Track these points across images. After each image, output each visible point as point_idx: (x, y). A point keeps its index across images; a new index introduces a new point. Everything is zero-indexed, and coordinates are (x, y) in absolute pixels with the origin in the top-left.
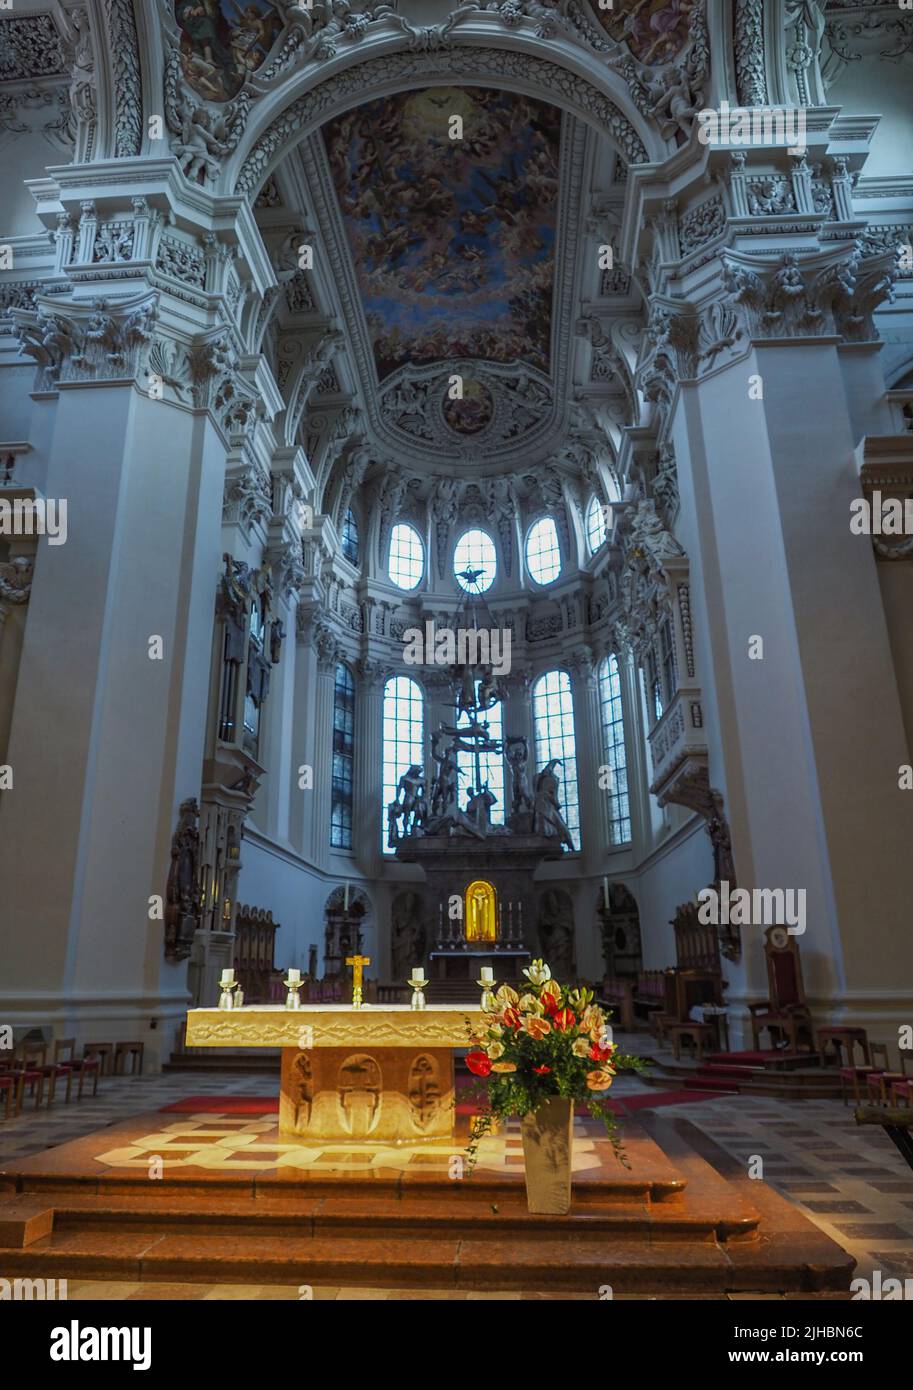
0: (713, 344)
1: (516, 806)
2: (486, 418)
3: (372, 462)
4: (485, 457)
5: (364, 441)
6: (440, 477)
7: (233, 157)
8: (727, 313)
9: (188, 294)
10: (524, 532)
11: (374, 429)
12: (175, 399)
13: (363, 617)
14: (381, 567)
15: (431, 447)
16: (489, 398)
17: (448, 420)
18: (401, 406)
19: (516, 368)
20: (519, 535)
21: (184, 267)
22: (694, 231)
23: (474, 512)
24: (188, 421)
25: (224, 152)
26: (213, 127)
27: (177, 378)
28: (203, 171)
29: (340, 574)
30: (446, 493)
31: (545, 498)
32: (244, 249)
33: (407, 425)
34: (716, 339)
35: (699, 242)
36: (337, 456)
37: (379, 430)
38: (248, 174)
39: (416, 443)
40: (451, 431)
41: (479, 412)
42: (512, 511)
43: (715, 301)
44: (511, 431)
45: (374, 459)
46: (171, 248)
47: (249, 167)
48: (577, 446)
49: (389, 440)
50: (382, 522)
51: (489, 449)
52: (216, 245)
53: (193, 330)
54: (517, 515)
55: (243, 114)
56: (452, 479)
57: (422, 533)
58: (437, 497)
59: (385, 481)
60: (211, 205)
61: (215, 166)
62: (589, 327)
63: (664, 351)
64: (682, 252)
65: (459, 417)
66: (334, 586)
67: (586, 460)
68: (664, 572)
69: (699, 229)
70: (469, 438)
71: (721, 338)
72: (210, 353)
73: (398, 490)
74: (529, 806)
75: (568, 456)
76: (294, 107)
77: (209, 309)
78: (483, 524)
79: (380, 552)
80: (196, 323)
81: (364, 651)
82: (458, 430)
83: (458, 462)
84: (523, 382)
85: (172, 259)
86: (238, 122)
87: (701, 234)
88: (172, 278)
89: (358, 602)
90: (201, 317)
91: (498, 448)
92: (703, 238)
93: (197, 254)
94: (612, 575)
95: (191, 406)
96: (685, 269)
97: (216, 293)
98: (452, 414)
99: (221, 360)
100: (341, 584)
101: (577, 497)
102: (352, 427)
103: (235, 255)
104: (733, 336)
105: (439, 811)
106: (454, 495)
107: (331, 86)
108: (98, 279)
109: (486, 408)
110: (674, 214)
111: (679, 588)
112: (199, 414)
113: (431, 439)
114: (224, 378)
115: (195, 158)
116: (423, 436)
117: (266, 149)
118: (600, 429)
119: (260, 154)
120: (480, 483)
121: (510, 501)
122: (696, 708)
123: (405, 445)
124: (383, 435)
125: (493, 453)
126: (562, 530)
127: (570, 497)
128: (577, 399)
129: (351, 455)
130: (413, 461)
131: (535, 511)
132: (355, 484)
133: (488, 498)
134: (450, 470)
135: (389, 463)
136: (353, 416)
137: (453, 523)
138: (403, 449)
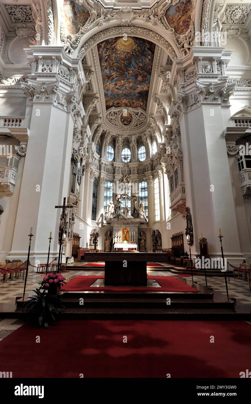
0: (192, 104)
1: (134, 212)
2: (130, 121)
3: (103, 130)
5: (102, 125)
6: (119, 135)
7: (77, 49)
8: (196, 96)
9: (65, 83)
12: (62, 109)
13: (100, 167)
14: (104, 155)
15: (117, 128)
16: (131, 117)
17: (121, 121)
18: (111, 117)
19: (138, 110)
20: (137, 150)
21: (65, 75)
22: (188, 76)
23: (126, 144)
24: (65, 114)
25: (75, 47)
26: (72, 40)
27: (63, 103)
28: (69, 51)
29: (95, 157)
30: (120, 138)
31: (143, 141)
32: (79, 72)
33: (112, 122)
34: (193, 102)
35: (189, 79)
36: (96, 128)
37: (105, 123)
38: (80, 54)
39: (114, 127)
40: (122, 124)
41: (129, 120)
43: (193, 93)
44: (136, 125)
45: (104, 130)
46: (62, 70)
47: (80, 52)
48: (152, 129)
49: (107, 125)
50: (105, 145)
51: (131, 129)
52: (73, 71)
53: (67, 92)
54: (136, 145)
55: (80, 38)
56: (122, 135)
57: (114, 148)
58: (118, 140)
59: (106, 135)
60: (72, 60)
61: (72, 51)
62: (157, 100)
63: (179, 105)
64: (185, 81)
65: (124, 121)
66: (94, 159)
67: (153, 133)
68: (177, 157)
69: (189, 76)
70: (126, 126)
71: (194, 102)
72: (71, 98)
73: (109, 137)
74: (137, 212)
75: (149, 132)
76: (92, 38)
77: (70, 87)
78: (129, 147)
79: (104, 152)
80: (67, 90)
81: (100, 174)
82: (124, 124)
83: (123, 132)
84: (140, 113)
85: (62, 73)
86: (78, 40)
87: (190, 77)
88: (62, 78)
89: (99, 163)
90: (69, 89)
91: (133, 129)
92: (190, 78)
93: (68, 72)
94: (158, 160)
95: (66, 111)
96: (186, 85)
97: (72, 83)
98: (122, 120)
99: (74, 100)
100: (95, 159)
101: (150, 141)
102: (99, 121)
103: (77, 74)
104: (197, 102)
105: (117, 212)
106: (122, 139)
107: (101, 33)
108: (43, 76)
109: (130, 119)
110: (184, 72)
111: (180, 161)
112: (68, 113)
113: (117, 126)
114: (74, 104)
115: (67, 48)
116: (115, 125)
117: (85, 48)
118: (157, 125)
119: (83, 49)
120: (128, 137)
121: (135, 141)
122: (183, 189)
123: (111, 127)
124: (106, 124)
125: (131, 130)
126: (146, 149)
127: (149, 141)
128: (152, 118)
129: (99, 128)
130: (113, 131)
131: (140, 144)
132: (99, 135)
133: (130, 140)
134: (121, 133)
135: (107, 131)
136: (100, 119)
137: (121, 146)
138: (111, 128)
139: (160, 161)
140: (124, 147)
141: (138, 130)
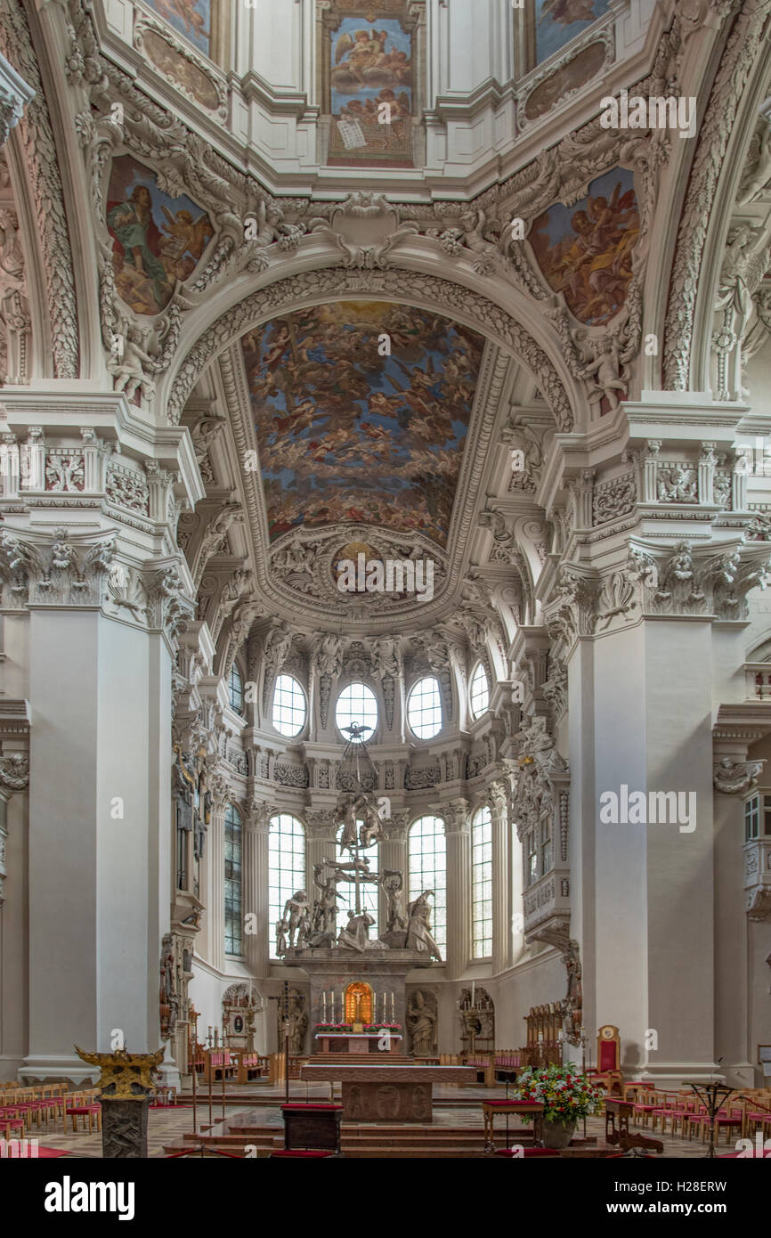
0: (611, 609)
1: (390, 926)
3: (258, 618)
4: (372, 617)
5: (252, 598)
6: (325, 634)
8: (626, 585)
9: (136, 522)
10: (406, 690)
11: (261, 587)
12: (132, 620)
13: (248, 763)
14: (265, 717)
15: (317, 602)
17: (335, 579)
18: (289, 565)
19: (411, 538)
20: (402, 692)
21: (129, 493)
23: (357, 667)
26: (147, 342)
27: (133, 601)
29: (229, 725)
30: (331, 646)
31: (430, 660)
33: (296, 583)
34: (614, 605)
35: (608, 513)
36: (227, 616)
37: (266, 587)
38: (180, 390)
39: (302, 600)
40: (339, 591)
42: (396, 669)
43: (617, 570)
45: (260, 615)
46: (117, 475)
47: (180, 382)
48: (467, 618)
49: (274, 597)
50: (266, 675)
51: (376, 610)
53: (144, 556)
54: (401, 674)
56: (337, 635)
57: (305, 683)
58: (322, 652)
59: (270, 635)
62: (494, 521)
66: (223, 735)
67: (475, 632)
70: (356, 596)
71: (618, 605)
72: (161, 580)
73: (282, 644)
74: (402, 926)
75: (456, 625)
77: (155, 535)
78: (368, 681)
79: (264, 701)
81: (250, 792)
83: (344, 620)
84: (417, 551)
85: (119, 486)
88: (121, 506)
89: (244, 749)
91: (386, 609)
92: (613, 511)
93: (140, 479)
94: (493, 740)
95: (146, 626)
97: (161, 518)
100: (229, 734)
101: (462, 662)
102: (242, 588)
104: (629, 605)
106: (339, 651)
110: (591, 482)
113: (318, 596)
116: (309, 593)
118: (494, 609)
120: (366, 642)
121: (396, 660)
123: (290, 602)
124: (270, 592)
125: (379, 613)
126: (445, 692)
127: (455, 662)
128: (472, 577)
129: (237, 612)
130: (297, 616)
131: (419, 669)
132: (242, 640)
133: (372, 655)
134: (336, 626)
135: (274, 618)
136: (243, 578)
137: (335, 677)
138: (289, 605)
139: (499, 744)
140: (347, 678)
141: (411, 615)
